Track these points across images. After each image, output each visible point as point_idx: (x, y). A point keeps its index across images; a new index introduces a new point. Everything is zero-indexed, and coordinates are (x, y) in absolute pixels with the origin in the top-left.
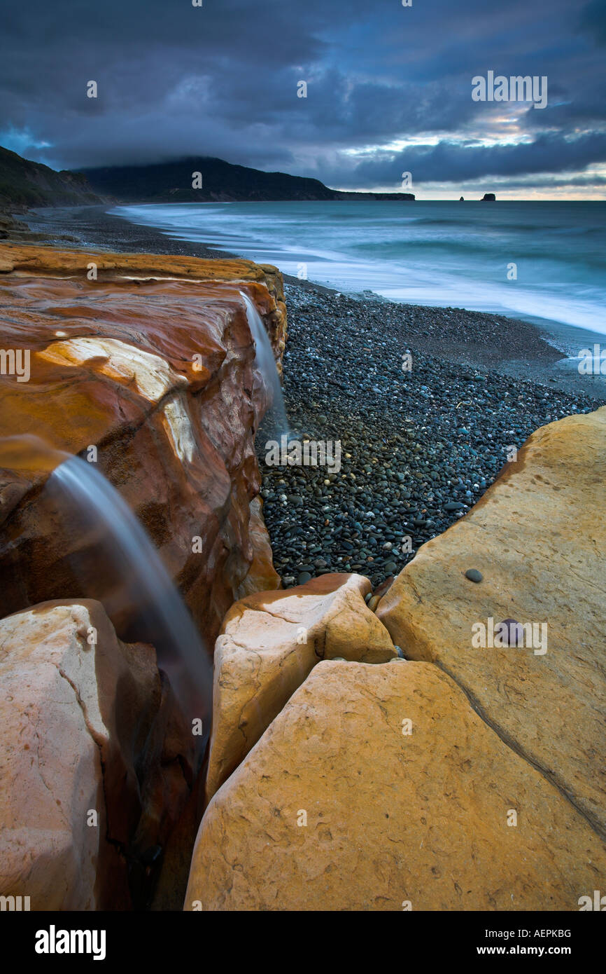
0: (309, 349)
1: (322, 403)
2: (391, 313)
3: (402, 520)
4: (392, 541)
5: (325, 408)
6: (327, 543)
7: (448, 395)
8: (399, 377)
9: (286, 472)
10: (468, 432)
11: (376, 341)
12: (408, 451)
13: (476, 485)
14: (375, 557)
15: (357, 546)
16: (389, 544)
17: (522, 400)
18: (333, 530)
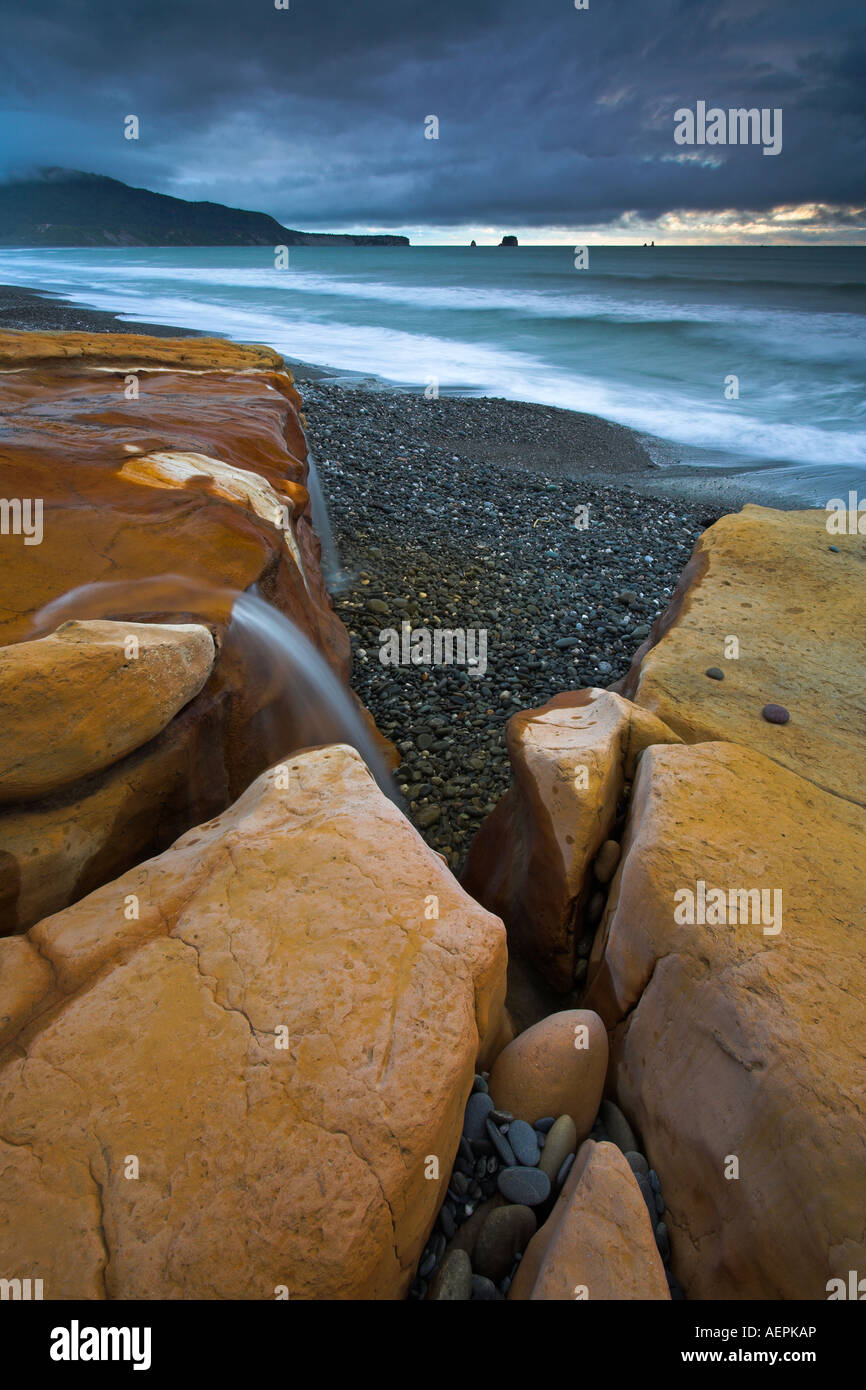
0: (327, 463)
1: (368, 532)
2: (413, 408)
3: (511, 665)
4: (508, 689)
5: (374, 539)
6: (431, 700)
7: (520, 512)
8: (453, 493)
9: (354, 622)
10: (557, 554)
11: (410, 447)
12: (493, 583)
13: (584, 616)
14: (494, 710)
15: (469, 699)
16: (506, 693)
17: (609, 511)
18: (435, 684)
